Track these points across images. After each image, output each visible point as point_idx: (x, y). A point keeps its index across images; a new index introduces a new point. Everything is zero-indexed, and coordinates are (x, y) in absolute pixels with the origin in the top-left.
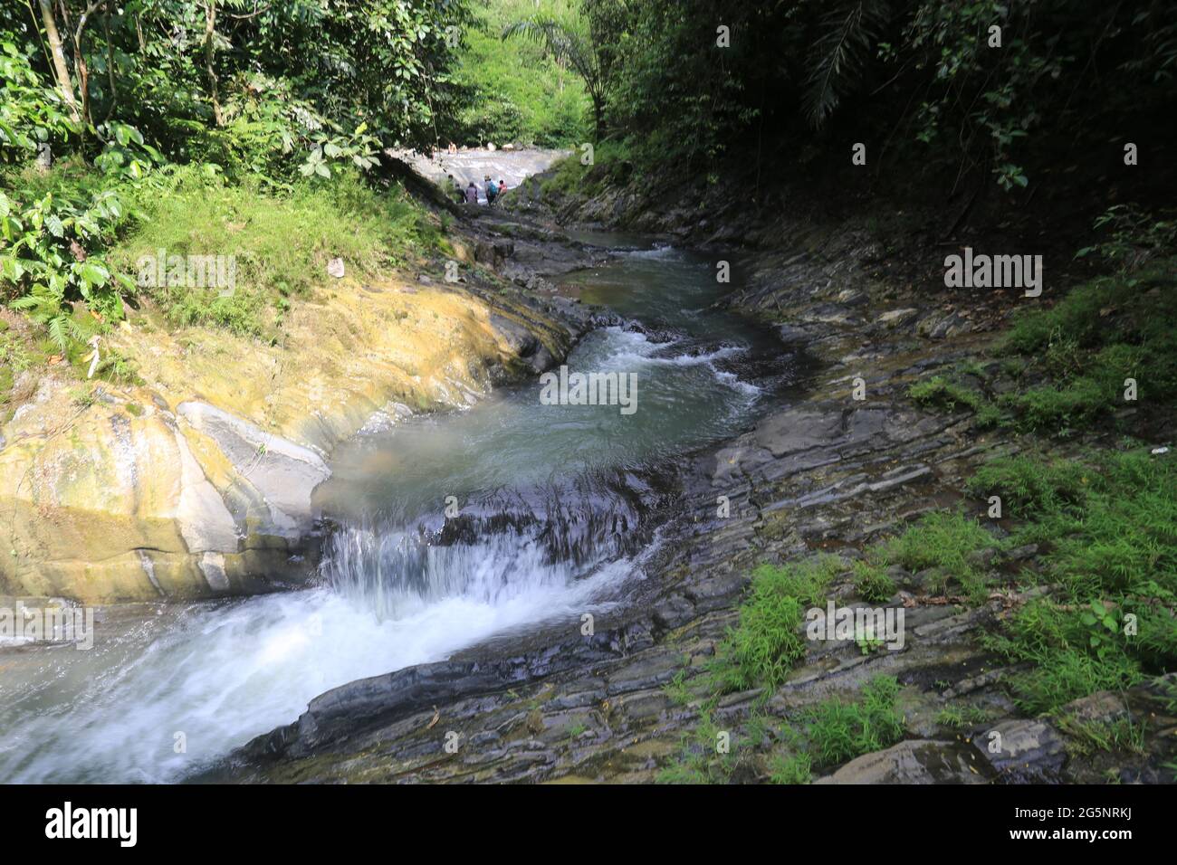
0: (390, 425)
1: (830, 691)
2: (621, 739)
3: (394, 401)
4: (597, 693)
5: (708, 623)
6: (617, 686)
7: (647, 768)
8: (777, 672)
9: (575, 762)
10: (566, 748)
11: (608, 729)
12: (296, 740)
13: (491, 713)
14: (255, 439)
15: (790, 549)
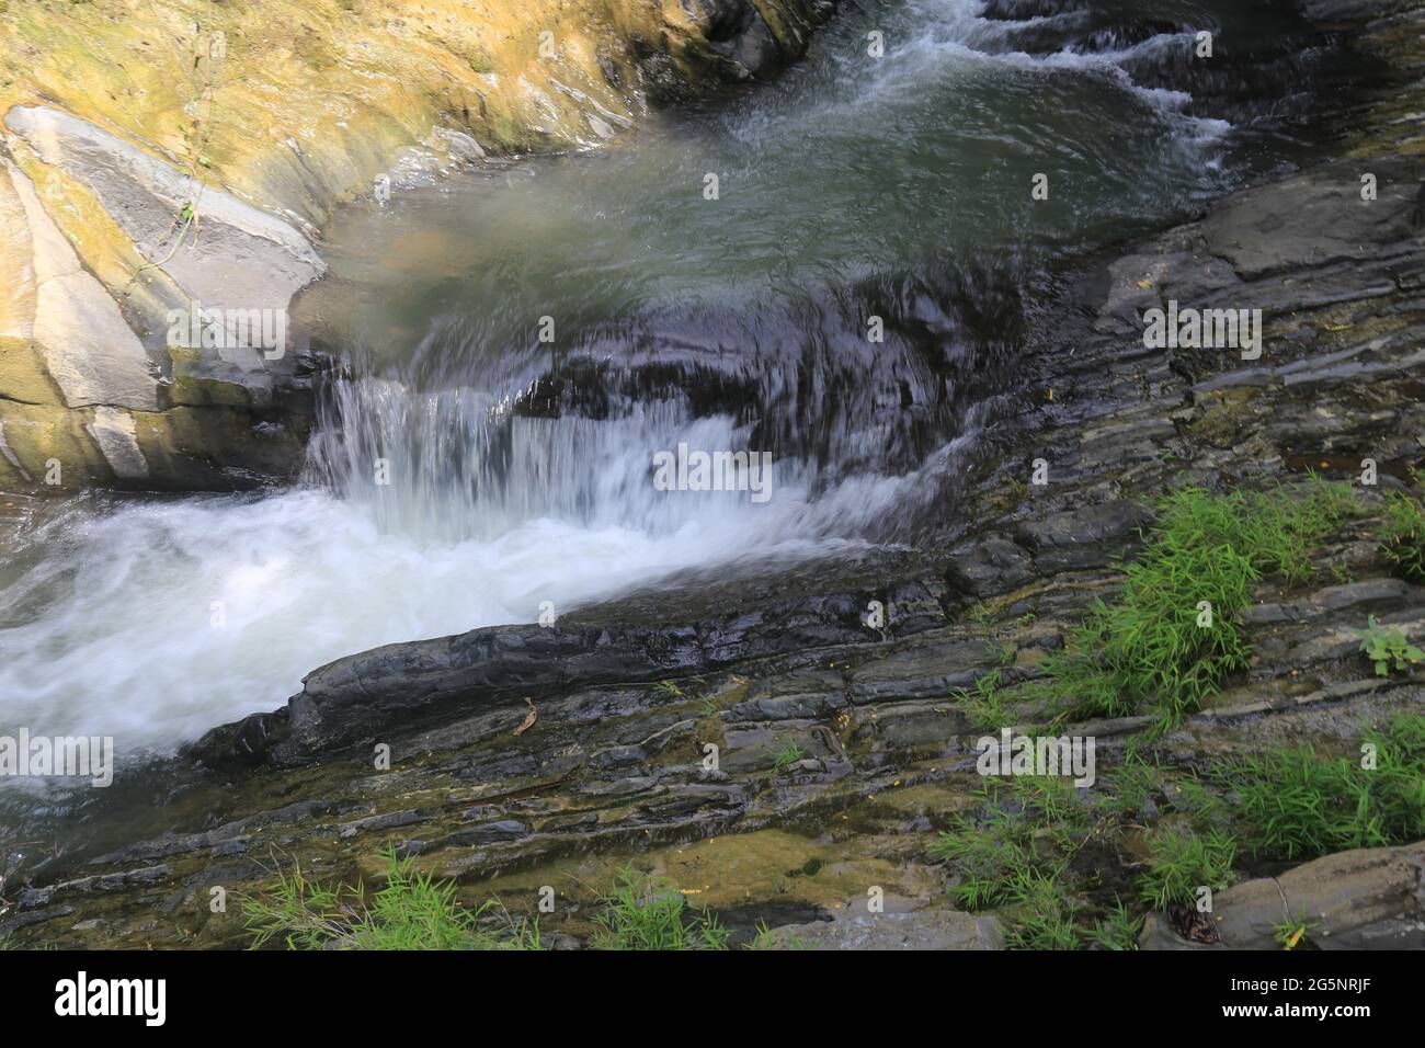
0: (439, 175)
1: (1291, 734)
2: (869, 779)
3: (446, 125)
4: (829, 697)
5: (1056, 592)
6: (867, 687)
7: (913, 830)
8: (1186, 691)
9: (780, 809)
10: (765, 784)
11: (845, 759)
12: (286, 736)
13: (629, 719)
14: (171, 190)
15: (1246, 467)
